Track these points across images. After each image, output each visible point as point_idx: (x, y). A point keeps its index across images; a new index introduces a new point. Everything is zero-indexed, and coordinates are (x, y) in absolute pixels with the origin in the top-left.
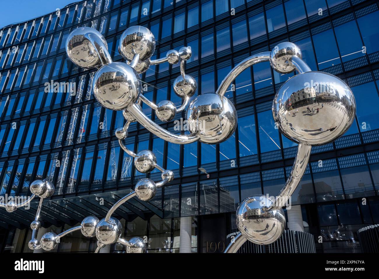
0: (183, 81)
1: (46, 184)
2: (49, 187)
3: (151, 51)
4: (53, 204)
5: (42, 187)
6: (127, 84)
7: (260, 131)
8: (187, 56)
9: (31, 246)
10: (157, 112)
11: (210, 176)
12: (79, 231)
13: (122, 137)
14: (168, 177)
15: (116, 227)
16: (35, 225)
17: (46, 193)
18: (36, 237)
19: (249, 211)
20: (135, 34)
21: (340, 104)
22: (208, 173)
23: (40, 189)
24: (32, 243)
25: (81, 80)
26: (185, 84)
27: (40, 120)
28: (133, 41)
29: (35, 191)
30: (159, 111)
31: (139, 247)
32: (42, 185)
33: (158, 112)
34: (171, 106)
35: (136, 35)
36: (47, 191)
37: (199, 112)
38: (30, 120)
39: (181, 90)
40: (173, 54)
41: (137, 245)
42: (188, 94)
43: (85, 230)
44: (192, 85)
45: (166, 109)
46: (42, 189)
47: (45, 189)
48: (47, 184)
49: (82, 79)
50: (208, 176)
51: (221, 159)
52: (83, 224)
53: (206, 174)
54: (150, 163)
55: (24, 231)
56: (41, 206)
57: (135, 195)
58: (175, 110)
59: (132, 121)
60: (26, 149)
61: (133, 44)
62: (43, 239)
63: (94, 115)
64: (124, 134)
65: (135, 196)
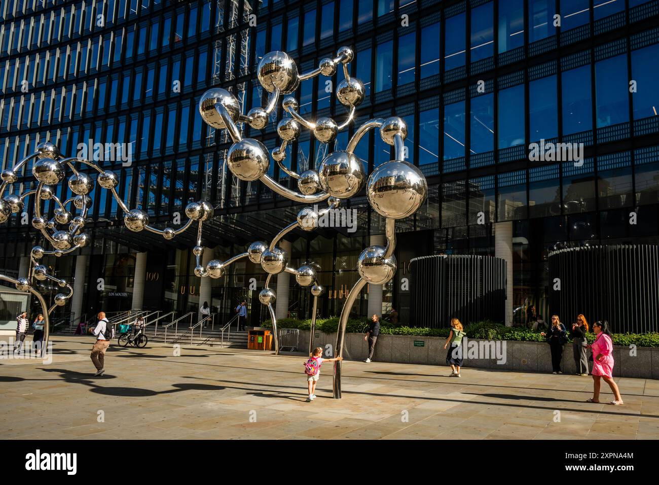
0: (348, 87)
1: (202, 207)
2: (206, 208)
3: (293, 78)
4: (215, 222)
5: (199, 211)
8: (348, 59)
9: (197, 273)
10: (316, 132)
12: (247, 257)
13: (280, 159)
14: (335, 203)
15: (281, 257)
16: (198, 251)
17: (205, 217)
18: (201, 264)
19: (366, 259)
20: (273, 63)
21: (411, 189)
23: (197, 214)
24: (198, 270)
25: (230, 43)
26: (350, 91)
27: (182, 105)
28: (271, 71)
29: (191, 216)
30: (318, 131)
31: (309, 275)
32: (198, 208)
33: (318, 133)
34: (331, 124)
35: (274, 65)
36: (206, 213)
37: (328, 171)
38: (168, 107)
39: (346, 99)
40: (327, 65)
41: (307, 273)
42: (354, 104)
43: (252, 256)
44: (358, 91)
45: (325, 129)
46: (200, 213)
47: (202, 212)
48: (204, 205)
49: (230, 41)
52: (250, 250)
54: (316, 185)
55: (186, 252)
56: (201, 230)
57: (297, 225)
58: (336, 128)
59: (290, 140)
60: (170, 148)
61: (271, 75)
62: (208, 267)
63: (254, 97)
64: (282, 155)
65: (298, 227)
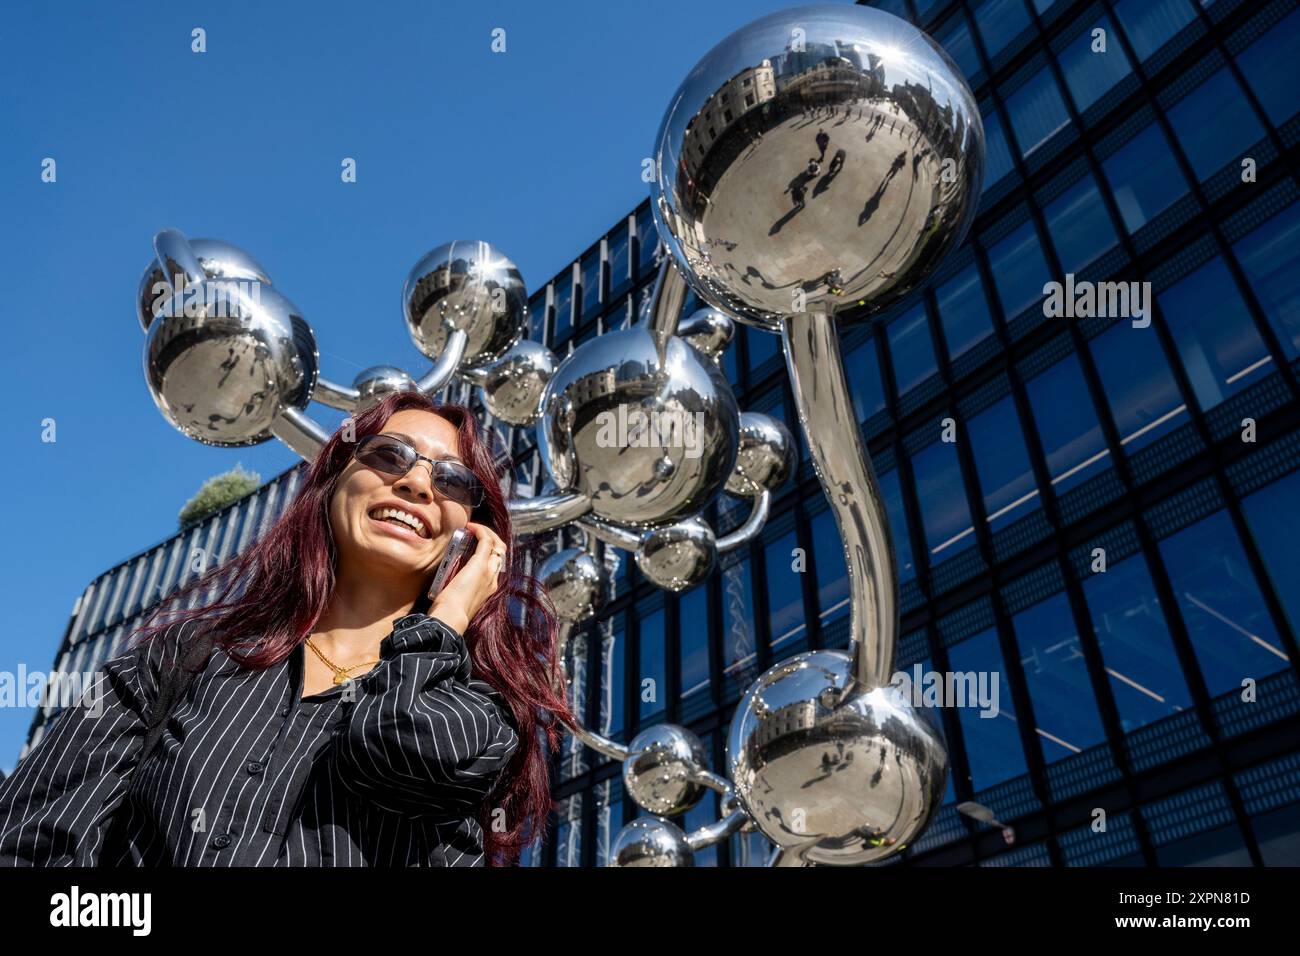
6: (248, 339)
7: (1188, 619)
10: (640, 557)
11: (1017, 835)
20: (446, 268)
22: (1009, 823)
30: (648, 553)
33: (648, 560)
45: (672, 542)
50: (1009, 835)
51: (1049, 757)
53: (998, 831)
